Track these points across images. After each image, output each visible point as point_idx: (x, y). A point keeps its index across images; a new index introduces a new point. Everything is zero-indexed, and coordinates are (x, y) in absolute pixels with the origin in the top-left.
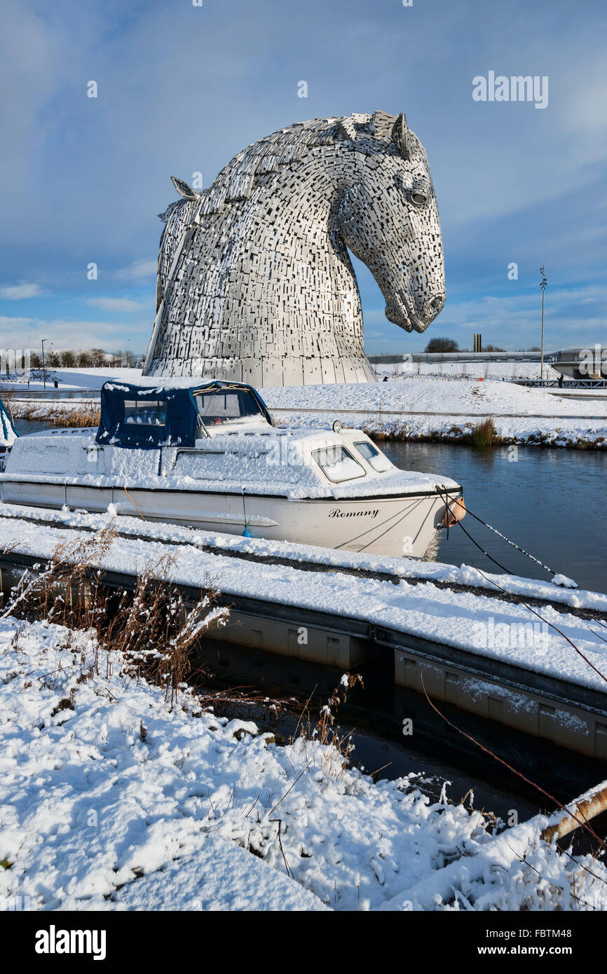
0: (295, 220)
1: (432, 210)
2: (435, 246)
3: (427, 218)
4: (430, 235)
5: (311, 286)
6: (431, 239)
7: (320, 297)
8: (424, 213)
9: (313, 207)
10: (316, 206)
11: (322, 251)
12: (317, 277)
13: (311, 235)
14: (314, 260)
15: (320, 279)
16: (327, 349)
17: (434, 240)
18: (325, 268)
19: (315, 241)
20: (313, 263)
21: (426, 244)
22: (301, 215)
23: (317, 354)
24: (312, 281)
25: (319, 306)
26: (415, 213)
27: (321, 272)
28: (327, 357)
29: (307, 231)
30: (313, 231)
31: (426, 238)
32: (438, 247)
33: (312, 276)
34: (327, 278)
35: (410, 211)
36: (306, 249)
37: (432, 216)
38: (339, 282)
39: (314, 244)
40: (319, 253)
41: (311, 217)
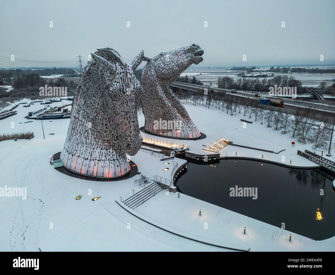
0: (91, 97)
1: (124, 100)
2: (127, 118)
3: (122, 104)
4: (125, 112)
5: (94, 127)
6: (126, 114)
7: (98, 132)
8: (120, 101)
9: (96, 92)
10: (96, 91)
11: (100, 111)
12: (97, 123)
13: (97, 104)
14: (97, 116)
15: (98, 124)
16: (94, 156)
17: (127, 115)
18: (101, 119)
19: (98, 107)
20: (96, 117)
21: (123, 116)
22: (93, 96)
23: (89, 158)
24: (95, 125)
25: (96, 136)
26: (115, 101)
27: (99, 121)
28: (93, 160)
29: (95, 102)
30: (98, 102)
31: (123, 113)
32: (129, 119)
33: (95, 122)
34: (101, 124)
35: (113, 101)
36: (94, 111)
37: (124, 103)
38: (109, 125)
39: (97, 108)
40: (99, 112)
41: (96, 96)
